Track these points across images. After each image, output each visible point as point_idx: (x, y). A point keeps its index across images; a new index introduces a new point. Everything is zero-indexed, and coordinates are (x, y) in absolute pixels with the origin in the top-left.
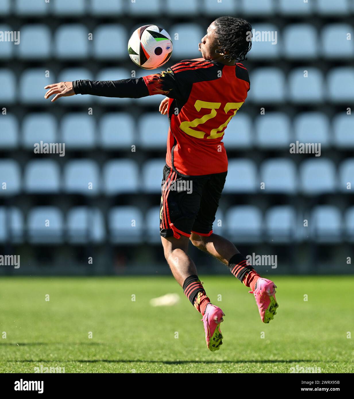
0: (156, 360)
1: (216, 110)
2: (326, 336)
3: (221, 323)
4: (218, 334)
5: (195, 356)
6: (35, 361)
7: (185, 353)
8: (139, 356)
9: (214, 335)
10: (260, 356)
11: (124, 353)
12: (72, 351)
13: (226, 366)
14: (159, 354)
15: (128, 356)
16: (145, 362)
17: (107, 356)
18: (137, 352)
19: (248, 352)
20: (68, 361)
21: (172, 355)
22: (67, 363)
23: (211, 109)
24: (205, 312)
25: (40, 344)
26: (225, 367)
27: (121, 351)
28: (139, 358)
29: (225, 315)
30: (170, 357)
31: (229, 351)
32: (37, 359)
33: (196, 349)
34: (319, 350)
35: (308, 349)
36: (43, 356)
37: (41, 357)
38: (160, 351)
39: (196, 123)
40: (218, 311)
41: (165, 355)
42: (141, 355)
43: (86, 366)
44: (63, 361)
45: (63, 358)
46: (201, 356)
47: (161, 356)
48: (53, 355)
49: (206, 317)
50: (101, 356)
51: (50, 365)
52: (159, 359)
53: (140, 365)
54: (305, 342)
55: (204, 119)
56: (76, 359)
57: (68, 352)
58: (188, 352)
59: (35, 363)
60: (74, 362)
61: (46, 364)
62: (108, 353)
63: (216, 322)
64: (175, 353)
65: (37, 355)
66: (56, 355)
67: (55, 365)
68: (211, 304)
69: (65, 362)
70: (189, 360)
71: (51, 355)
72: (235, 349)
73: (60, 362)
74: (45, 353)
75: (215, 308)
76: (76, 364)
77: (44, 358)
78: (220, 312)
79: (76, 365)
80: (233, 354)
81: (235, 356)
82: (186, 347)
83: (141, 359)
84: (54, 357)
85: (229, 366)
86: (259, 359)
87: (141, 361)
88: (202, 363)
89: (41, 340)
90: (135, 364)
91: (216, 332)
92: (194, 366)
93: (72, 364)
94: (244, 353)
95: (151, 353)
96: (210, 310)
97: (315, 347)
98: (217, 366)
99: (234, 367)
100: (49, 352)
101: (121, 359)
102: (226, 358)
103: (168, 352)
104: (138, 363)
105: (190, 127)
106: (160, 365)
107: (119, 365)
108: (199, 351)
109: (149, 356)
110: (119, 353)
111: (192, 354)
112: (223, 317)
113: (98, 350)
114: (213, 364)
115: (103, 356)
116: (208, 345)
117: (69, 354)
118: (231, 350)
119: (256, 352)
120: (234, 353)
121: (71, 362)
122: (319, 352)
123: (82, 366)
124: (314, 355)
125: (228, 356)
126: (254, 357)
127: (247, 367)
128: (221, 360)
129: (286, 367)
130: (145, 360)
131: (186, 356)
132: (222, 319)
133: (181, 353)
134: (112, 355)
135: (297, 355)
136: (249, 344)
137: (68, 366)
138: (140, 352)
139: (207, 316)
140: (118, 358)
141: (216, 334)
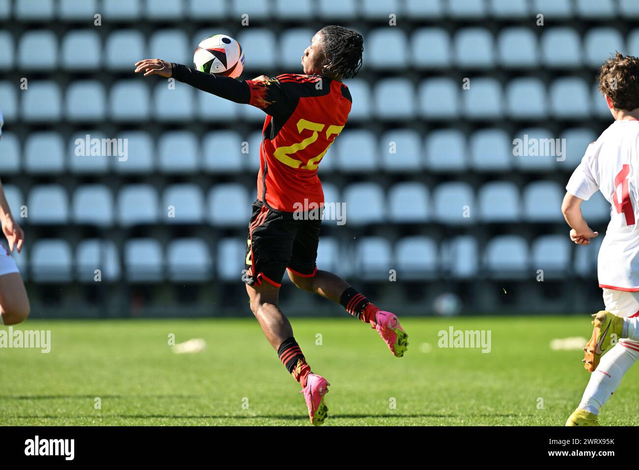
0: (179, 415)
1: (318, 132)
2: (374, 387)
3: (327, 395)
4: (323, 407)
5: (225, 410)
6: (40, 417)
7: (212, 407)
8: (160, 411)
9: (319, 408)
10: (298, 410)
11: (142, 407)
12: (83, 405)
13: (260, 421)
14: (182, 408)
15: (148, 411)
16: (167, 417)
17: (123, 411)
18: (158, 407)
19: (286, 406)
20: (78, 417)
21: (197, 410)
22: (78, 419)
23: (314, 131)
24: (307, 383)
25: (45, 397)
26: (259, 423)
27: (139, 405)
28: (160, 413)
29: (330, 385)
30: (195, 411)
31: (262, 405)
32: (43, 415)
33: (226, 402)
34: (366, 403)
35: (354, 402)
36: (49, 411)
37: (47, 413)
38: (184, 405)
39: (294, 148)
40: (322, 381)
41: (190, 410)
42: (162, 409)
43: (99, 423)
44: (72, 417)
45: (73, 413)
46: (231, 411)
47: (185, 411)
48: (61, 410)
49: (309, 390)
50: (116, 411)
51: (58, 421)
52: (183, 414)
53: (161, 421)
54: (350, 395)
55: (305, 144)
56: (87, 414)
57: (78, 407)
58: (216, 406)
59: (40, 419)
60: (85, 418)
61: (53, 419)
62: (124, 407)
63: (321, 394)
64: (201, 407)
65: (42, 410)
66: (64, 410)
67: (63, 421)
68: (312, 373)
69: (75, 418)
70: (218, 415)
71: (59, 410)
72: (270, 402)
73: (68, 417)
74: (52, 407)
75: (318, 378)
76: (88, 420)
77: (51, 413)
78: (324, 382)
79: (87, 422)
80: (267, 408)
81: (269, 410)
82: (214, 400)
83: (162, 414)
84: (62, 412)
85: (263, 421)
86: (298, 414)
87: (162, 417)
88: (233, 418)
89: (47, 393)
90: (155, 420)
91: (321, 404)
92: (223, 422)
93: (83, 420)
94: (280, 407)
95: (173, 407)
96: (313, 380)
97: (362, 400)
98: (250, 422)
99: (270, 423)
100: (57, 406)
101: (139, 414)
102: (259, 413)
103: (193, 406)
104: (159, 419)
105: (287, 155)
106: (185, 421)
107: (137, 421)
108: (228, 405)
109: (171, 411)
110: (136, 407)
111: (221, 409)
112: (328, 387)
113: (112, 405)
114: (245, 419)
115: (119, 411)
116: (312, 420)
117: (79, 409)
118: (265, 403)
119: (294, 406)
120: (269, 407)
121: (82, 418)
122: (367, 406)
123: (94, 422)
124: (361, 408)
125: (262, 410)
126: (291, 411)
127: (284, 423)
128: (254, 415)
129: (329, 423)
130: (167, 415)
131: (213, 411)
132: (327, 389)
133: (208, 407)
134: (128, 409)
135: (342, 409)
136: (286, 397)
137: (79, 422)
138: (161, 405)
139: (310, 388)
140: (136, 413)
141: (321, 407)
